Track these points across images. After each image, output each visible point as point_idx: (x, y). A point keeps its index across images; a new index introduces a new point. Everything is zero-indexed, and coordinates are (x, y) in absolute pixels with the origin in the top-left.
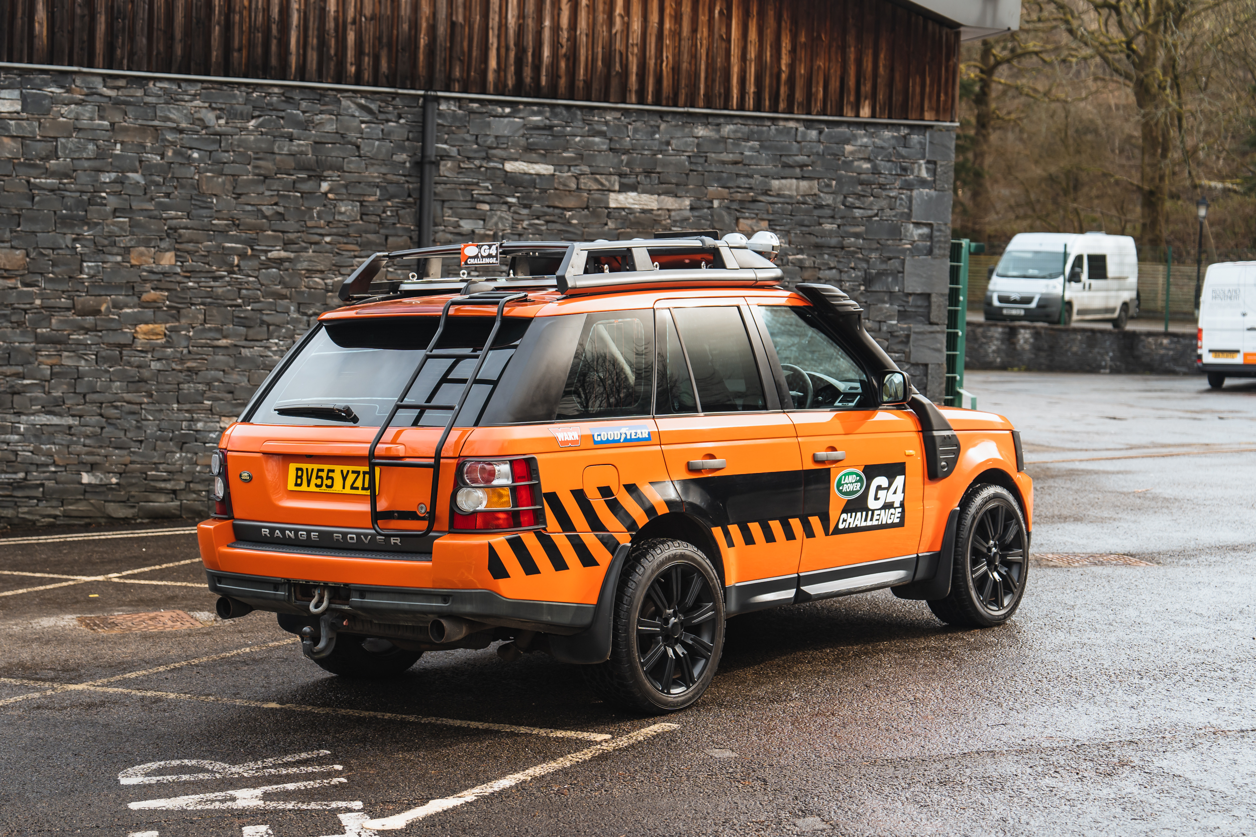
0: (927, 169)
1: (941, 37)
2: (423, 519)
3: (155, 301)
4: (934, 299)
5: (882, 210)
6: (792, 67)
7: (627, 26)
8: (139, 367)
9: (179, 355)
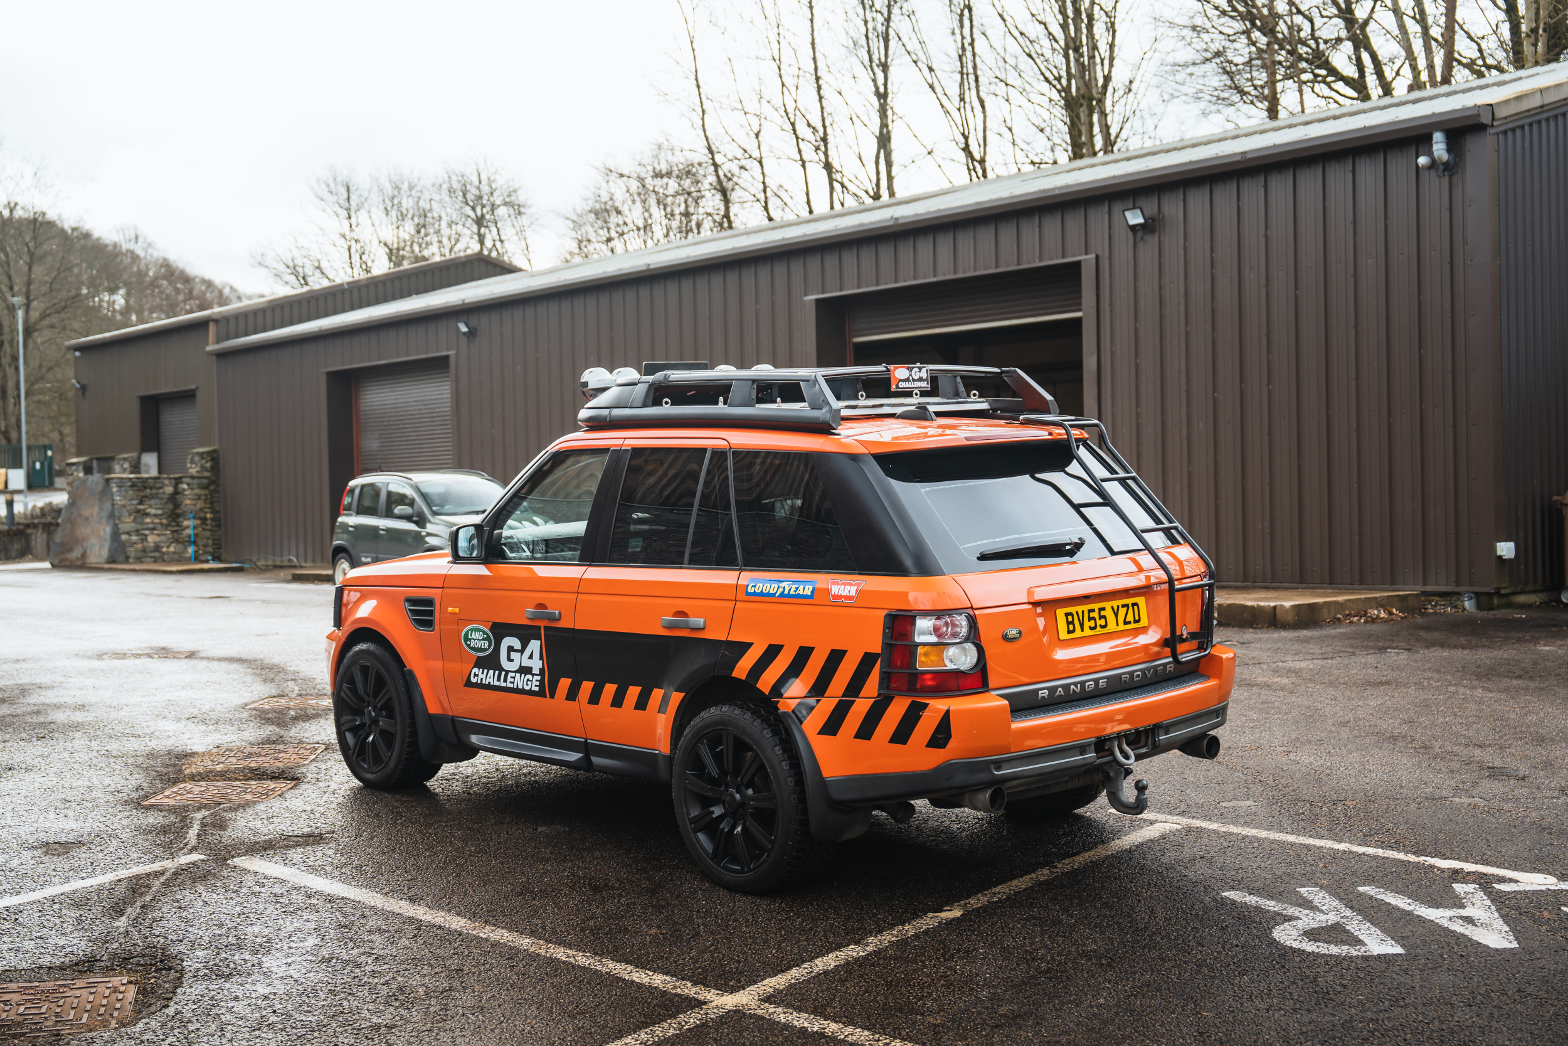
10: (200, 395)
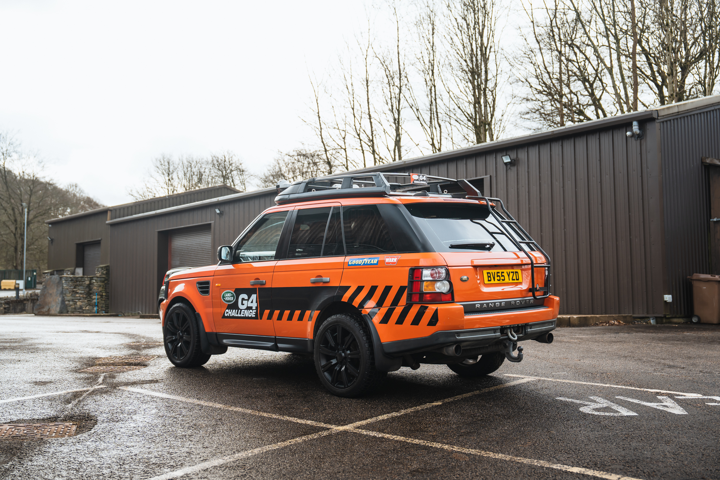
10: (102, 242)
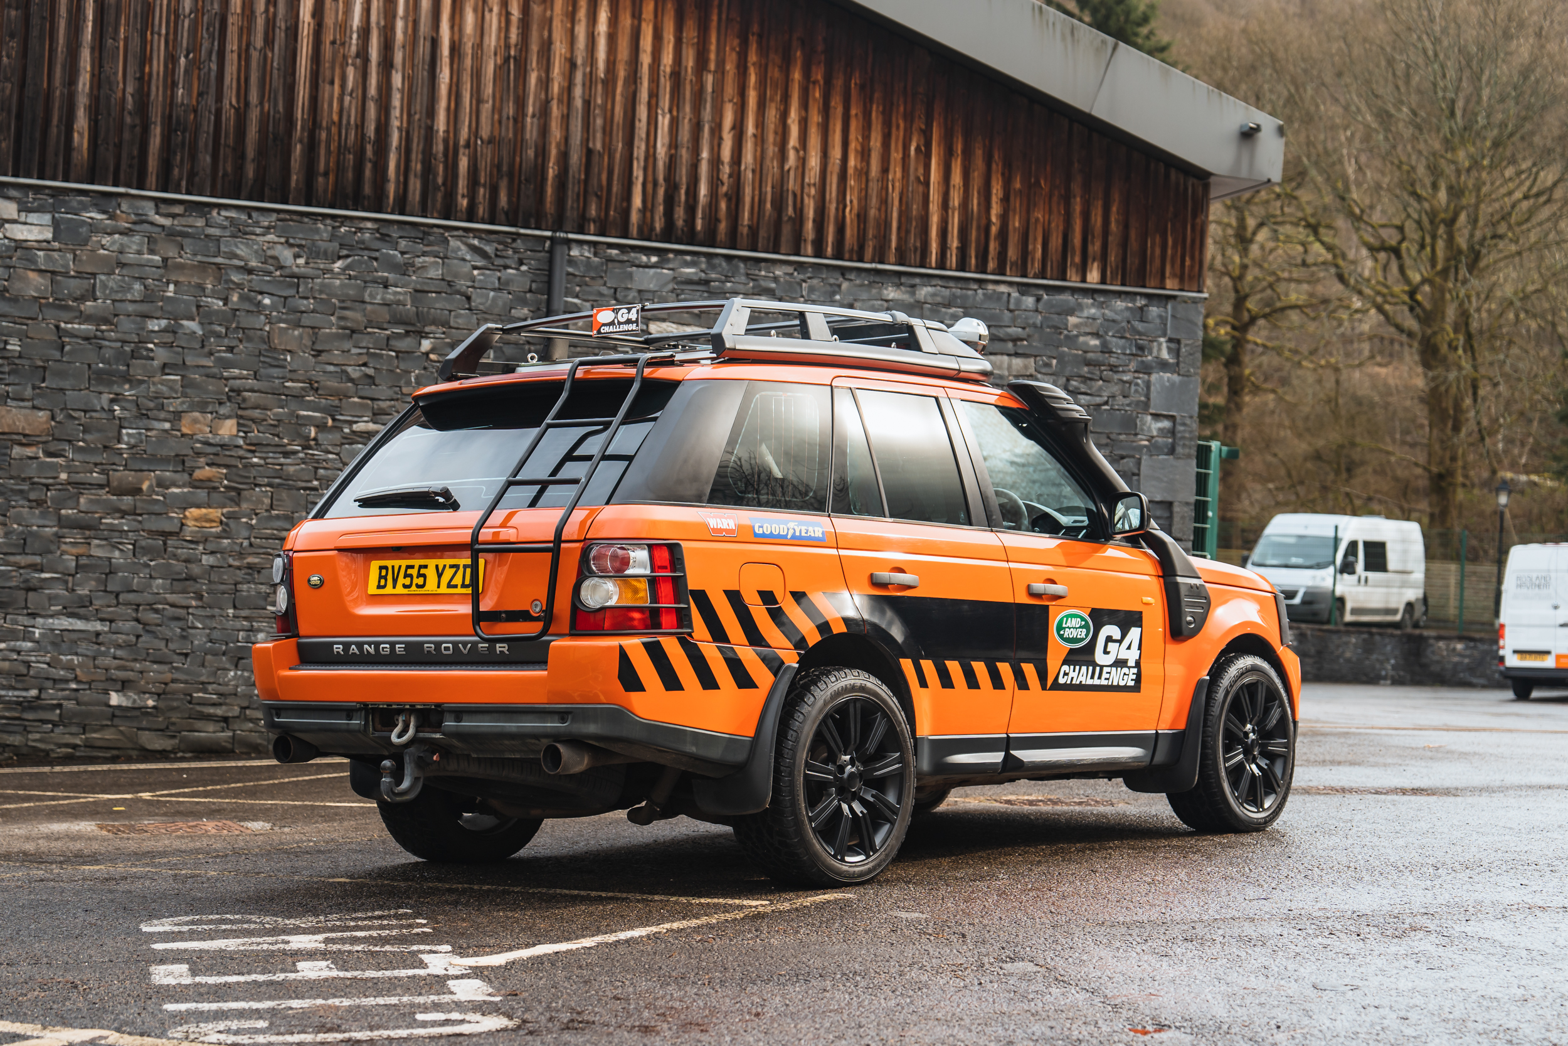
0: (1169, 349)
1: (1186, 189)
2: (537, 619)
3: (209, 480)
4: (1176, 508)
5: (1113, 397)
6: (1004, 218)
7: (803, 162)
8: (187, 561)
9: (237, 548)
